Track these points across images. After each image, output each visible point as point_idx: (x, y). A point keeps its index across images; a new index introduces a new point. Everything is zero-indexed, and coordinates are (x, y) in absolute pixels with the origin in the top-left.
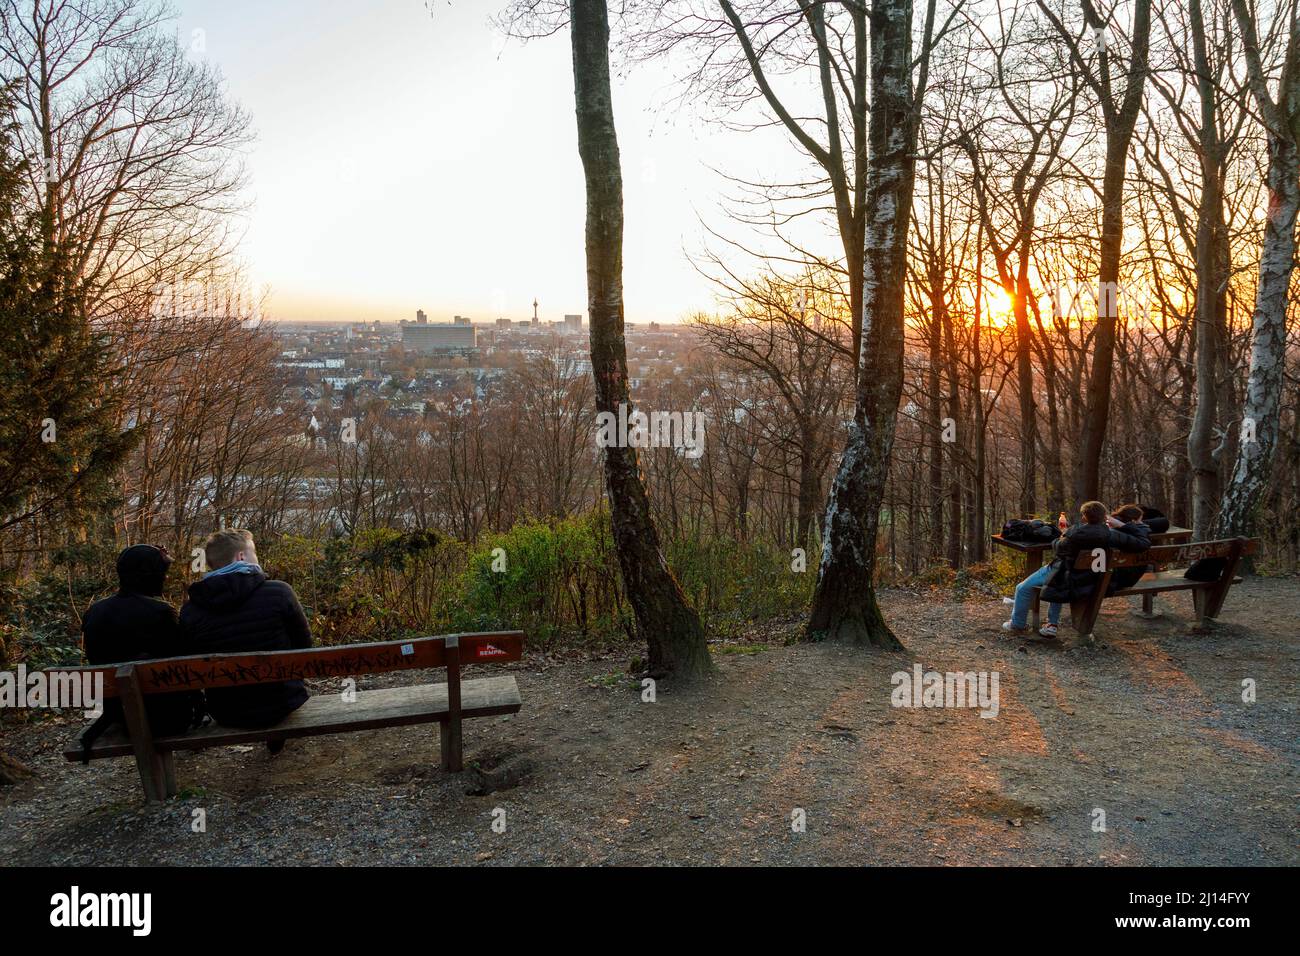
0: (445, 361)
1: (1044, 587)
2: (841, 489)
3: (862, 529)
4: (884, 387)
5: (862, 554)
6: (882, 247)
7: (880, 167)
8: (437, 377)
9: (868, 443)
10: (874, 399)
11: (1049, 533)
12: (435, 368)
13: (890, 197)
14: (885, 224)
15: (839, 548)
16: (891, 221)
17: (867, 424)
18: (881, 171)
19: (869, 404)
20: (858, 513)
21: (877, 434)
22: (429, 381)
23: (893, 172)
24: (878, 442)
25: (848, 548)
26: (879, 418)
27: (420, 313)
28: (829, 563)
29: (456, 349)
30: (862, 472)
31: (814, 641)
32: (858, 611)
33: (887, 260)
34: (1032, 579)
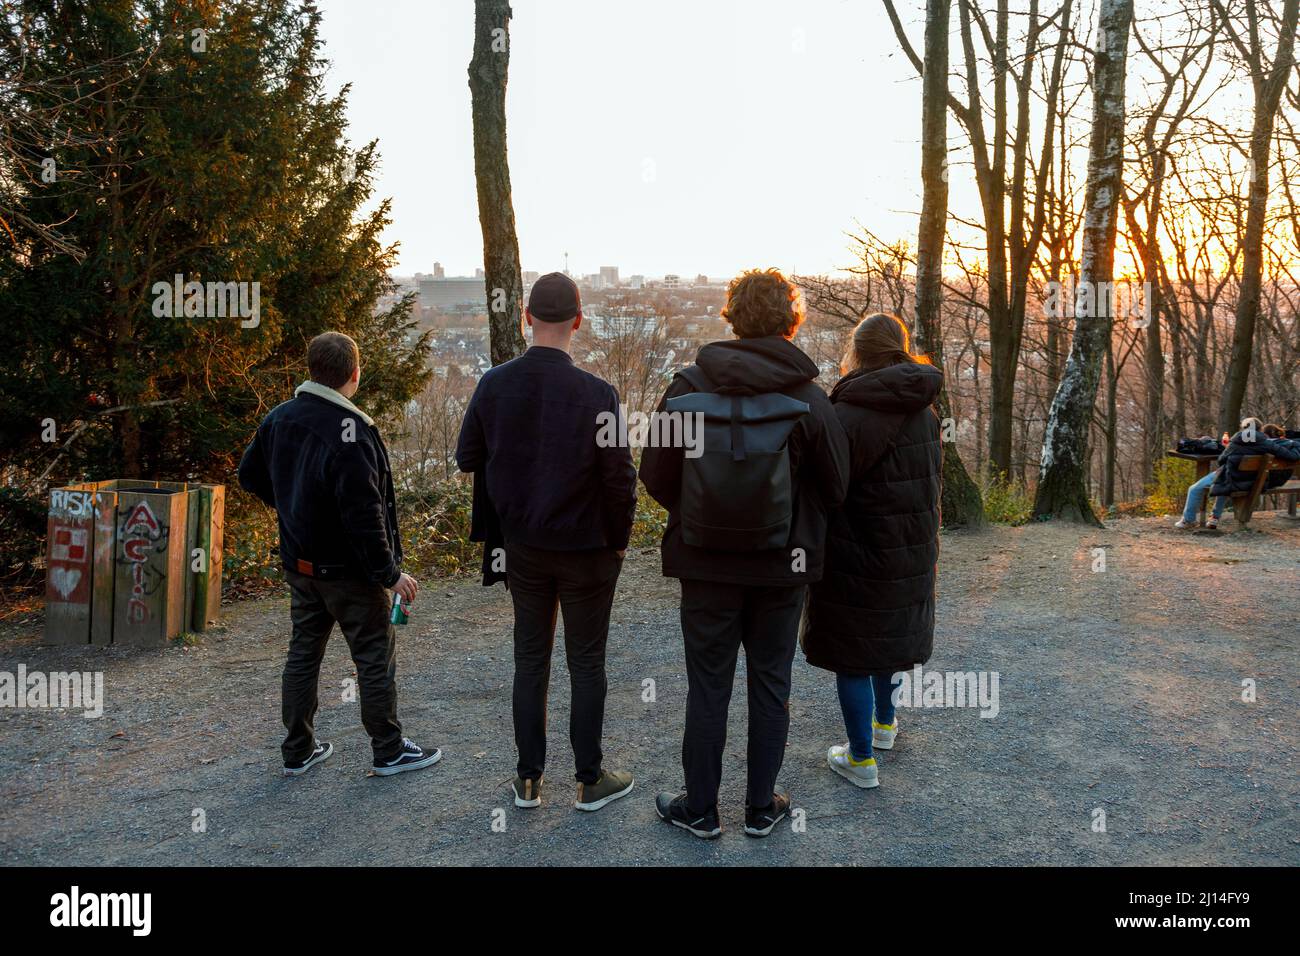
0: (468, 319)
1: (1212, 486)
2: (1060, 409)
3: (1077, 438)
4: (1097, 331)
5: (1077, 457)
6: (1100, 227)
7: (1099, 167)
8: (460, 337)
9: (1083, 373)
10: (1090, 340)
11: (1215, 447)
12: (457, 326)
13: (1107, 190)
14: (1103, 210)
15: (1059, 453)
16: (1107, 207)
17: (1082, 359)
18: (1101, 170)
19: (1084, 344)
20: (1075, 426)
21: (1090, 367)
22: (449, 342)
23: (1110, 171)
24: (1091, 373)
25: (1067, 453)
26: (1092, 355)
27: (437, 266)
28: (1050, 465)
29: (479, 305)
30: (1078, 395)
31: (1041, 521)
32: (1074, 499)
33: (1103, 236)
34: (1203, 482)
